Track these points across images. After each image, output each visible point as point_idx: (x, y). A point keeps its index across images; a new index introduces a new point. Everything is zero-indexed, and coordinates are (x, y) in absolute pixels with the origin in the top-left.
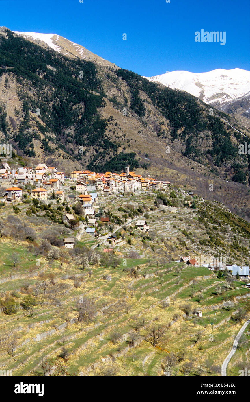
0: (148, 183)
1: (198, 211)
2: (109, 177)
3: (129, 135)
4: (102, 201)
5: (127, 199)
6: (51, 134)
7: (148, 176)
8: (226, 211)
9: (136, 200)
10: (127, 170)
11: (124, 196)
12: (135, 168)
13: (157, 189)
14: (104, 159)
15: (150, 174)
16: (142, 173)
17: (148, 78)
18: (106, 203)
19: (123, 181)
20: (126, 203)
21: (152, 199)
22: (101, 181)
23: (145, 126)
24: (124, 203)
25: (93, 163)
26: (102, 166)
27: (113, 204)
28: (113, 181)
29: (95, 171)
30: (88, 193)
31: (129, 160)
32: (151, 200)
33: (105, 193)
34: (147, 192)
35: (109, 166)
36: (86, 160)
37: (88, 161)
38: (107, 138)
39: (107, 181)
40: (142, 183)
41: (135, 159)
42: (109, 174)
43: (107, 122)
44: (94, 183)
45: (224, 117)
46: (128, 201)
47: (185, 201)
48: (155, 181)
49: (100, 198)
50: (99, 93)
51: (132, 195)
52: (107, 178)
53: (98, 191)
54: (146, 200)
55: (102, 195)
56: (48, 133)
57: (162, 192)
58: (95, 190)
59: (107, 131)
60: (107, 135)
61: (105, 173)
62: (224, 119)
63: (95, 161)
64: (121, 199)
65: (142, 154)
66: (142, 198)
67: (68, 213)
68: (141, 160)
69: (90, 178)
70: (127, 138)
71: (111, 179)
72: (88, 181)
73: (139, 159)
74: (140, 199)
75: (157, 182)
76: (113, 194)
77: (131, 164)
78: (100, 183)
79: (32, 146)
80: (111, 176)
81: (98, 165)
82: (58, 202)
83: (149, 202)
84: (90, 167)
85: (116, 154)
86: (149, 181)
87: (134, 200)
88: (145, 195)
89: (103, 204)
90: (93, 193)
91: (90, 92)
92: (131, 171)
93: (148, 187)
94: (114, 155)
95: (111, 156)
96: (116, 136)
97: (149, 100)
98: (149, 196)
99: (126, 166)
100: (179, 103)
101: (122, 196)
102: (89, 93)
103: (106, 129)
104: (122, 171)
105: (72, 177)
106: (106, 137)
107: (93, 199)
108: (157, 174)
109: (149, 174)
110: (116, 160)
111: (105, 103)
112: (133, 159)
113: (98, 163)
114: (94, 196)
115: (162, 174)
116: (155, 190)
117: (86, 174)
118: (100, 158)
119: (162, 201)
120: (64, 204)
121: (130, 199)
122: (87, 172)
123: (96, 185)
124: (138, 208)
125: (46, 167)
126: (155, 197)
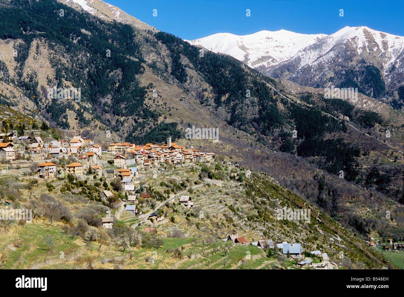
0: (191, 154)
1: (246, 184)
2: (150, 150)
3: (170, 104)
4: (142, 176)
5: (169, 173)
6: (87, 104)
7: (191, 147)
8: (275, 184)
9: (179, 173)
10: (169, 141)
11: (166, 169)
12: (177, 139)
13: (201, 161)
14: (143, 130)
15: (194, 144)
16: (184, 144)
17: (189, 42)
18: (147, 177)
19: (165, 153)
20: (168, 177)
21: (197, 172)
22: (142, 153)
23: (187, 94)
24: (166, 177)
25: (132, 135)
26: (142, 138)
27: (154, 179)
28: (154, 154)
29: (134, 143)
30: (128, 167)
31: (170, 130)
32: (195, 173)
33: (146, 166)
34: (190, 164)
35: (149, 137)
36: (125, 131)
37: (127, 133)
38: (147, 106)
39: (147, 153)
40: (185, 155)
41: (176, 129)
42: (149, 146)
43: (147, 90)
44: (133, 155)
45: (270, 82)
46: (171, 175)
47: (231, 173)
48: (199, 152)
49: (140, 172)
50: (137, 58)
51: (175, 168)
52: (147, 150)
53: (138, 165)
54: (189, 173)
55: (142, 169)
56: (83, 103)
57: (207, 164)
58: (135, 164)
59: (147, 100)
60: (147, 104)
61: (145, 145)
62: (270, 84)
63: (134, 132)
64: (163, 172)
65: (184, 124)
66: (185, 172)
67: (106, 189)
68: (183, 130)
69: (129, 150)
70: (168, 107)
71: (152, 151)
72: (127, 153)
73: (182, 129)
74: (183, 173)
75: (201, 153)
76: (155, 167)
77: (173, 135)
78: (140, 156)
79: (65, 117)
80: (152, 148)
81: (137, 137)
82: (95, 177)
83: (193, 175)
84: (128, 139)
85: (157, 124)
86: (193, 153)
87: (177, 174)
88: (189, 167)
89: (143, 178)
90: (133, 166)
91: (128, 57)
92: (173, 142)
93: (192, 159)
94: (154, 126)
95: (151, 126)
96: (156, 105)
97: (191, 65)
98: (193, 169)
99: (168, 137)
100: (223, 68)
101: (164, 169)
102: (126, 58)
103: (146, 97)
104: (163, 142)
105: (110, 150)
106: (145, 106)
107: (133, 174)
108: (201, 145)
109: (192, 145)
110: (157, 131)
111: (144, 69)
112: (175, 129)
113: (138, 135)
114: (134, 170)
115: (205, 144)
116: (199, 162)
117: (125, 146)
118: (139, 129)
119: (207, 174)
120: (101, 180)
121: (173, 173)
122: (125, 144)
123: (135, 158)
124: (181, 182)
125: (82, 140)
126: (199, 169)
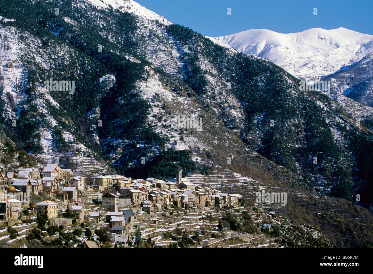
1: (283, 239)
2: (152, 186)
4: (140, 222)
8: (324, 242)
13: (222, 205)
17: (212, 39)
19: (172, 191)
21: (215, 221)
22: (140, 191)
23: (206, 111)
28: (157, 192)
29: (130, 176)
30: (120, 209)
31: (181, 160)
38: (150, 126)
39: (148, 192)
40: (201, 195)
41: (190, 160)
42: (151, 181)
43: (151, 103)
45: (322, 100)
47: (263, 224)
48: (219, 193)
49: (137, 217)
50: (138, 59)
51: (185, 214)
52: (148, 186)
53: (134, 207)
54: (205, 222)
55: (139, 213)
56: (62, 118)
57: (230, 210)
58: (130, 206)
59: (150, 117)
60: (150, 123)
61: (145, 179)
62: (322, 102)
64: (168, 219)
65: (200, 153)
67: (89, 239)
69: (122, 186)
71: (154, 189)
72: (120, 190)
77: (184, 167)
78: (137, 194)
79: (38, 136)
80: (154, 185)
82: (74, 222)
85: (163, 152)
86: (211, 194)
90: (127, 209)
91: (127, 57)
92: (184, 177)
93: (209, 202)
97: (214, 72)
99: (177, 170)
101: (170, 215)
102: (123, 59)
103: (149, 114)
104: (171, 177)
107: (128, 219)
108: (223, 183)
111: (148, 75)
112: (188, 159)
114: (128, 213)
115: (229, 182)
116: (219, 207)
117: (118, 180)
119: (229, 225)
120: (82, 225)
122: (118, 177)
123: (131, 198)
124: (193, 234)
125: (59, 169)
